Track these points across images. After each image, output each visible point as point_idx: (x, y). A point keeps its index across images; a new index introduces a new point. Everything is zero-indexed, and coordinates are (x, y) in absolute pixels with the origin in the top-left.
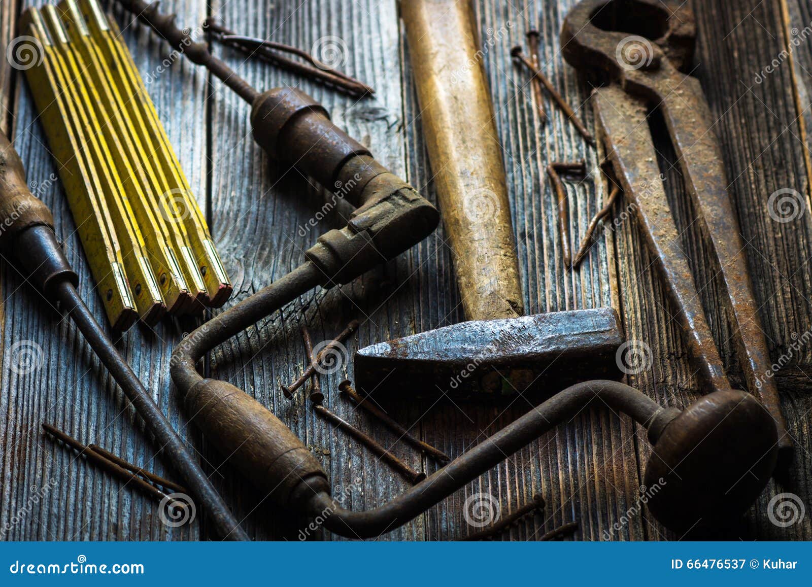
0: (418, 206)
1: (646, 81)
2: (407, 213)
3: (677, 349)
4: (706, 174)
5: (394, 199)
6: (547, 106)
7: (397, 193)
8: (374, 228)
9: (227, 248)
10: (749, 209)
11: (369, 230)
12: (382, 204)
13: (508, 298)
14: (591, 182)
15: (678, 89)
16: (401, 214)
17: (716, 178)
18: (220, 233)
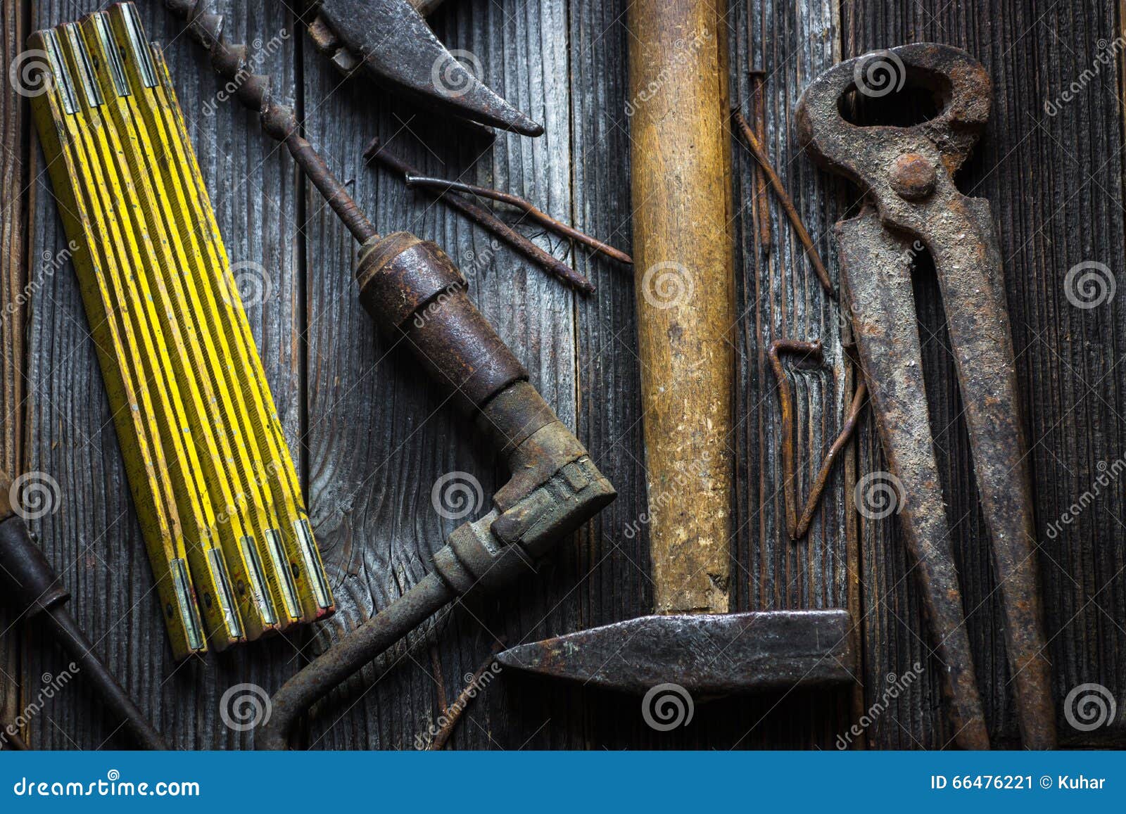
0: (587, 499)
1: (913, 218)
2: (572, 512)
3: (934, 690)
4: (989, 399)
5: (553, 486)
6: (774, 215)
7: (558, 474)
8: (527, 538)
9: (329, 489)
10: (1046, 422)
11: (520, 543)
12: (536, 492)
13: (710, 570)
14: (830, 371)
15: (958, 230)
16: (563, 514)
17: (1003, 406)
18: (319, 459)
